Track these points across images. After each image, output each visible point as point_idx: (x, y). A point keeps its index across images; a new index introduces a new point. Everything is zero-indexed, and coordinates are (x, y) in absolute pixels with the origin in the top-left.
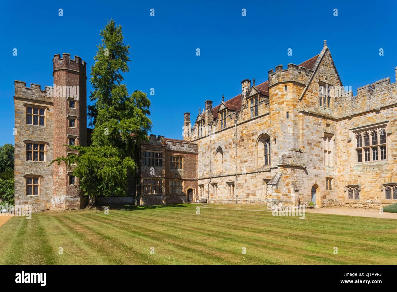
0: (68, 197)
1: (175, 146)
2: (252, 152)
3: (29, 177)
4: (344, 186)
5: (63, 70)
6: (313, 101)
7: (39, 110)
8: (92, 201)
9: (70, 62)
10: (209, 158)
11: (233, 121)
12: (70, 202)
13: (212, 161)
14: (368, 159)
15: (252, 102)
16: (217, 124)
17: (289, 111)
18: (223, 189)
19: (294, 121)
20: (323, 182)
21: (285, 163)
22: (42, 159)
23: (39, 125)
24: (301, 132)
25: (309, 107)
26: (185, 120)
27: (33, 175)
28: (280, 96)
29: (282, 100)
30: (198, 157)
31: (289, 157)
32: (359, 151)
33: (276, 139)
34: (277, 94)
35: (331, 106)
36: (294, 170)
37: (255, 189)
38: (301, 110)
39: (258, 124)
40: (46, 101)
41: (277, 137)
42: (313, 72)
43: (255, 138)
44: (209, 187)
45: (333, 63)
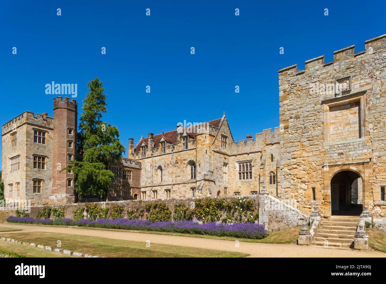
0: (67, 195)
1: (127, 163)
2: (183, 171)
3: (35, 180)
4: (233, 192)
5: (65, 108)
6: (219, 145)
7: (42, 133)
8: (81, 199)
9: (69, 103)
10: (151, 173)
11: (171, 150)
12: (69, 199)
13: (154, 175)
14: (244, 178)
15: (184, 140)
16: (158, 150)
17: (207, 150)
18: (162, 194)
19: (210, 156)
20: (223, 190)
21: (205, 178)
22: (43, 168)
23: (41, 144)
24: (213, 161)
25: (217, 148)
26: (130, 144)
27: (38, 179)
28: (202, 141)
29: (203, 143)
30: (142, 171)
31: (207, 175)
32: (240, 174)
33: (200, 165)
34: (201, 140)
35: (227, 148)
36: (209, 182)
37: (185, 193)
38: (213, 150)
39: (188, 154)
40: (47, 127)
41: (201, 163)
42: (218, 129)
43: (186, 162)
44: (151, 193)
45: (228, 124)
